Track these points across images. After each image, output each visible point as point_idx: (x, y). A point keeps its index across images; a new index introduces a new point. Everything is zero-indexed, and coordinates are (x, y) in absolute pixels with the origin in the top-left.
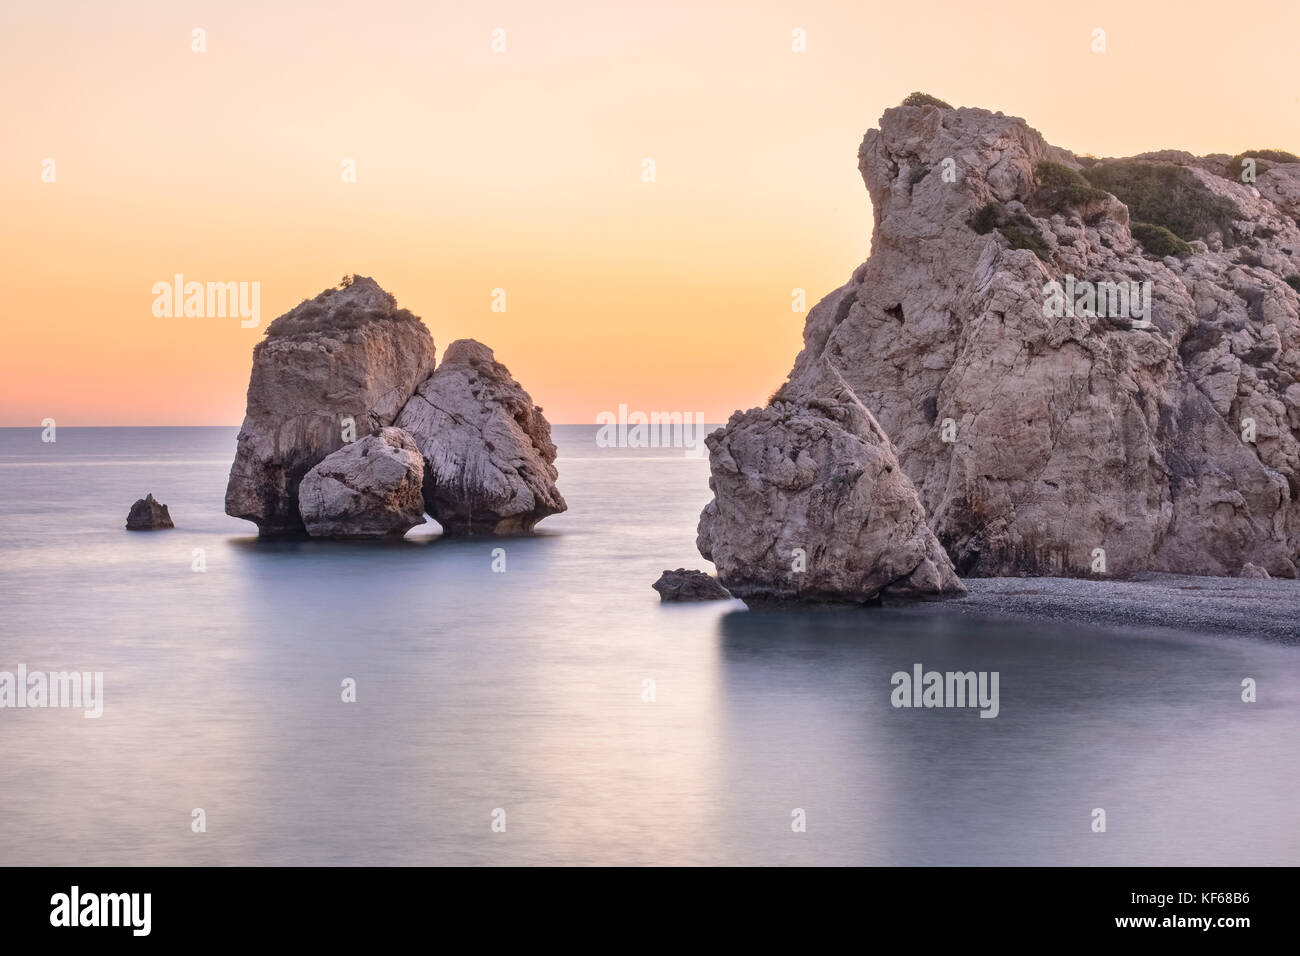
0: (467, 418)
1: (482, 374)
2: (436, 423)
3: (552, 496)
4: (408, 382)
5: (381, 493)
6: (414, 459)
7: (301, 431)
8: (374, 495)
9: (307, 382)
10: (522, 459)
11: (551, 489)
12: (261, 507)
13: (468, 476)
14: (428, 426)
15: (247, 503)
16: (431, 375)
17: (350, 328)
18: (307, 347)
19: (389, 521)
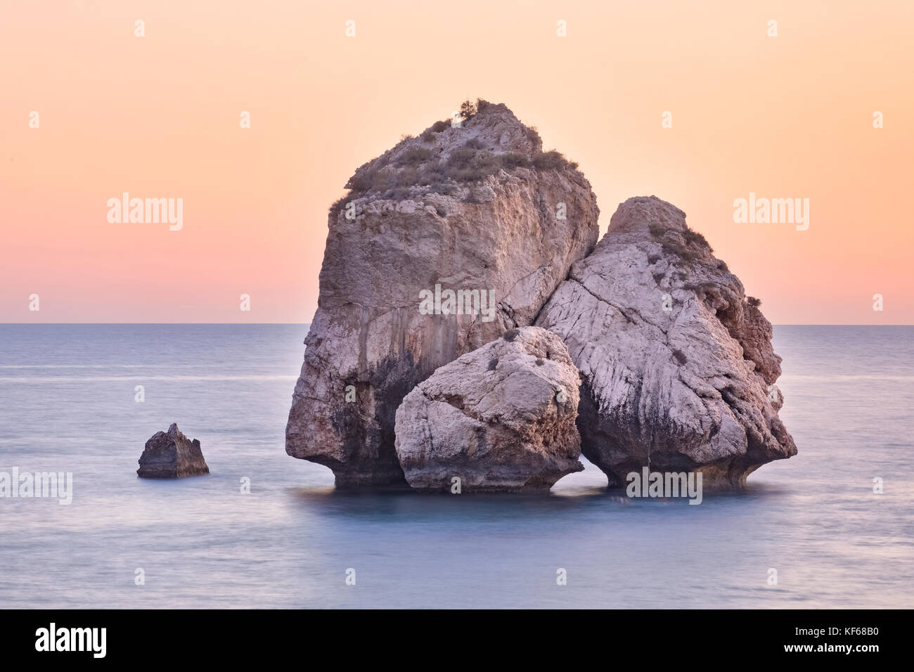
0: (645, 313)
1: (667, 249)
2: (599, 321)
3: (774, 432)
4: (557, 260)
5: (516, 425)
6: (565, 378)
7: (399, 332)
8: (506, 427)
9: (408, 259)
10: (727, 376)
11: (772, 421)
12: (339, 444)
13: (646, 401)
14: (587, 325)
15: (319, 438)
16: (591, 250)
17: (471, 180)
18: (409, 207)
19: (528, 465)
